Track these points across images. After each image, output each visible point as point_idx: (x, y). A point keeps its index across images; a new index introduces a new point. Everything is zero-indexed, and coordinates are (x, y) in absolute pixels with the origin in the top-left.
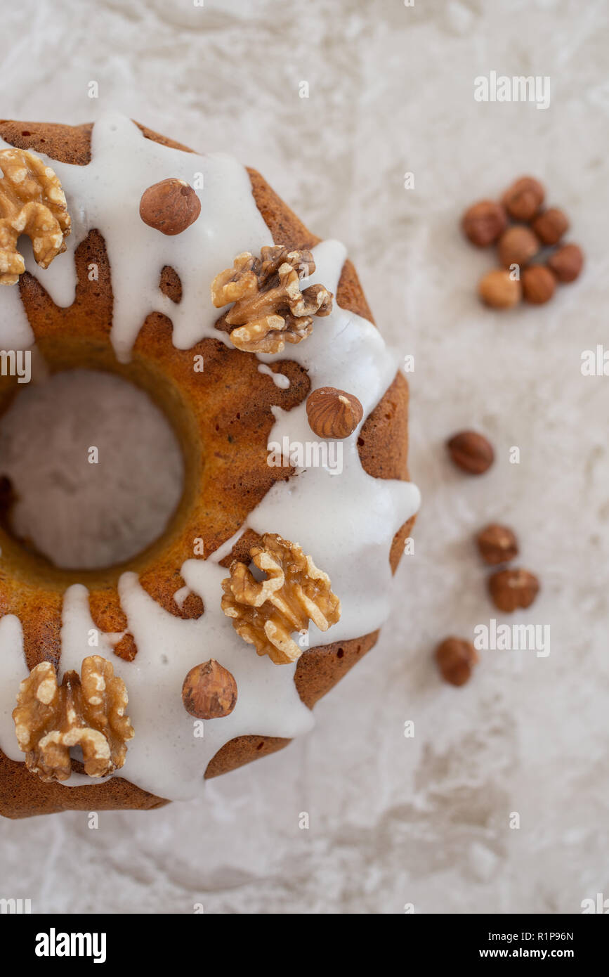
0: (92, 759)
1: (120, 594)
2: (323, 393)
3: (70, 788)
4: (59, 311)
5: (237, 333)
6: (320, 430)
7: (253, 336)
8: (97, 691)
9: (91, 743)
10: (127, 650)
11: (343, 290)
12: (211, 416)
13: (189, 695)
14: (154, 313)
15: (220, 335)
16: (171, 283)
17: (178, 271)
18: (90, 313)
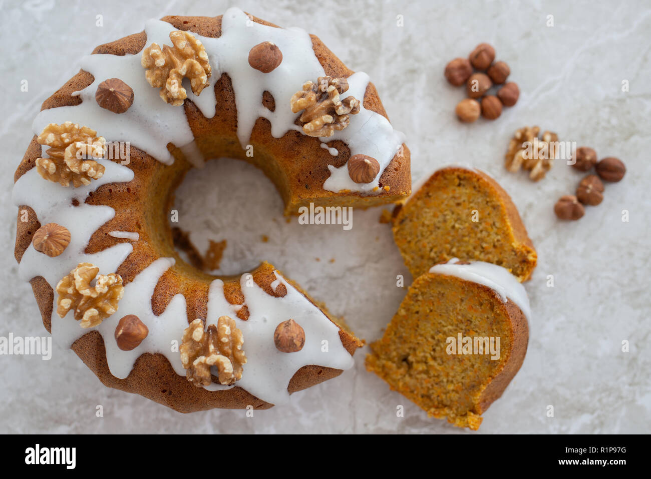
0: (223, 372)
1: (241, 283)
2: (356, 158)
3: (211, 392)
4: (207, 121)
5: (306, 126)
6: (355, 179)
7: (315, 127)
8: (226, 335)
9: (222, 363)
10: (244, 315)
11: (367, 99)
12: (295, 174)
13: (277, 337)
14: (260, 118)
15: (297, 128)
16: (268, 100)
17: (272, 93)
18: (224, 121)
